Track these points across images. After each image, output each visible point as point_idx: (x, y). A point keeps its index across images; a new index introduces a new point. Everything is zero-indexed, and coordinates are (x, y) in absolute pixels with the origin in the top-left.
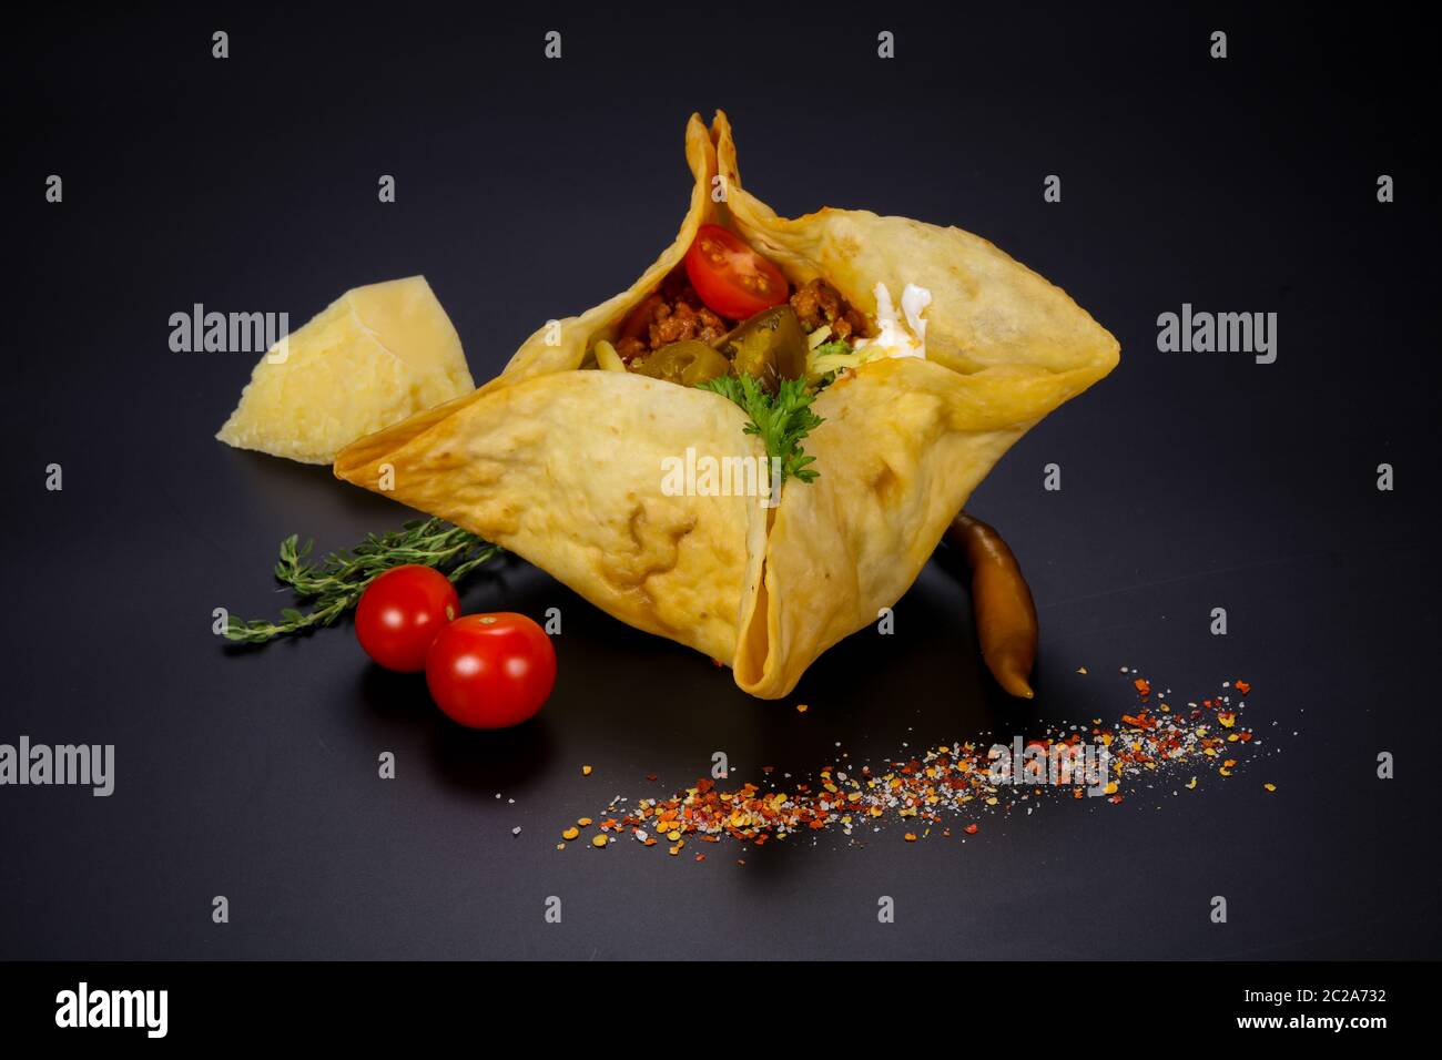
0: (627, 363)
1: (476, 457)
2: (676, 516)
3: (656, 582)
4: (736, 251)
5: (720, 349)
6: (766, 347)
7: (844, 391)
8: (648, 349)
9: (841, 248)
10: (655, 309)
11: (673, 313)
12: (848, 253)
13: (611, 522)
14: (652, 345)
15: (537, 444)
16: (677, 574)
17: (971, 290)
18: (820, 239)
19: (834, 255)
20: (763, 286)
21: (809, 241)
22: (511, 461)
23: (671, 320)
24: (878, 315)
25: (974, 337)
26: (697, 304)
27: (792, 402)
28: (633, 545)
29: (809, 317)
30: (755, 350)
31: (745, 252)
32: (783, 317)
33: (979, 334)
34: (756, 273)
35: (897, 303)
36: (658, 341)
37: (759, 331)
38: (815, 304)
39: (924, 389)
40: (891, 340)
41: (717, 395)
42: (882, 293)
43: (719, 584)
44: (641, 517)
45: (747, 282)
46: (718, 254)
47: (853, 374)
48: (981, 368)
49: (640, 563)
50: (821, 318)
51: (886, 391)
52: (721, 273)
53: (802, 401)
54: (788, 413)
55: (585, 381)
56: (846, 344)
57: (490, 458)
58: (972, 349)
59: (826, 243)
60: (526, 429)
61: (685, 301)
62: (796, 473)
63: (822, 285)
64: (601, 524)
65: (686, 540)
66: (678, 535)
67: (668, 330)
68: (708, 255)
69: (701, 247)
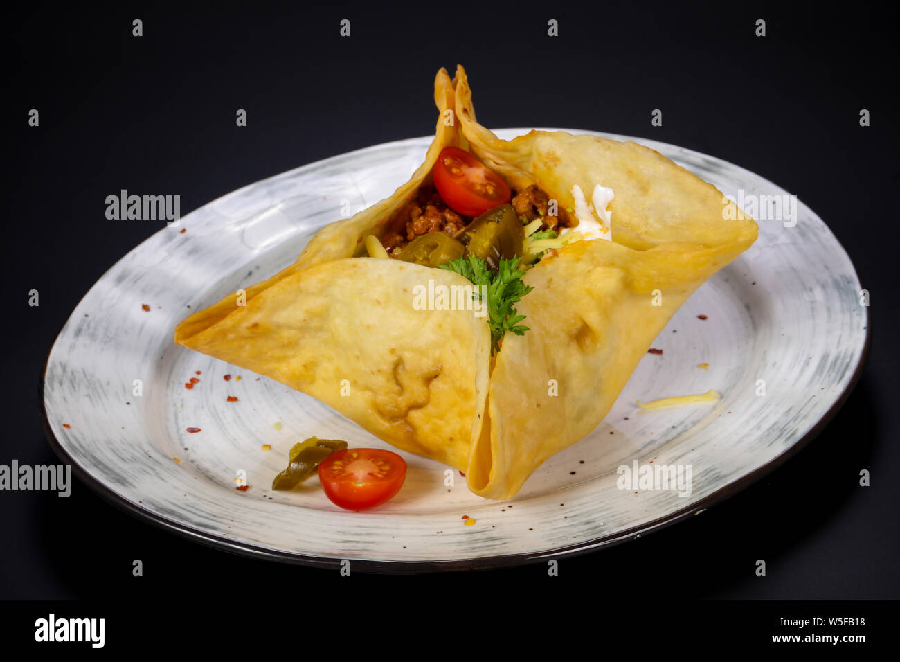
0: (390, 252)
1: (279, 327)
2: (427, 365)
3: (415, 416)
4: (470, 166)
5: (459, 239)
6: (492, 236)
7: (549, 267)
8: (406, 241)
9: (545, 160)
10: (411, 210)
11: (424, 213)
12: (551, 164)
13: (379, 371)
14: (408, 237)
15: (323, 315)
16: (430, 409)
17: (644, 189)
18: (530, 155)
19: (541, 166)
20: (490, 190)
21: (522, 156)
22: (304, 328)
23: (421, 218)
24: (576, 209)
25: (647, 224)
26: (442, 206)
27: (507, 275)
28: (396, 388)
29: (525, 213)
30: (484, 238)
31: (478, 166)
32: (506, 213)
33: (651, 221)
34: (485, 182)
35: (589, 200)
36: (412, 234)
37: (487, 224)
38: (530, 203)
39: (611, 264)
40: (586, 229)
41: (453, 273)
42: (578, 193)
43: (461, 415)
44: (400, 367)
45: (478, 188)
46: (458, 168)
47: (555, 253)
48: (654, 246)
49: (403, 401)
50: (534, 213)
51: (581, 267)
52: (458, 182)
53: (515, 275)
54: (504, 283)
55: (355, 266)
56: (553, 232)
57: (290, 327)
58: (646, 233)
59: (535, 157)
60: (314, 303)
61: (434, 205)
62: (511, 329)
63: (535, 189)
64: (373, 373)
65: (435, 383)
66: (429, 379)
67: (420, 225)
68: (448, 169)
69: (443, 163)
